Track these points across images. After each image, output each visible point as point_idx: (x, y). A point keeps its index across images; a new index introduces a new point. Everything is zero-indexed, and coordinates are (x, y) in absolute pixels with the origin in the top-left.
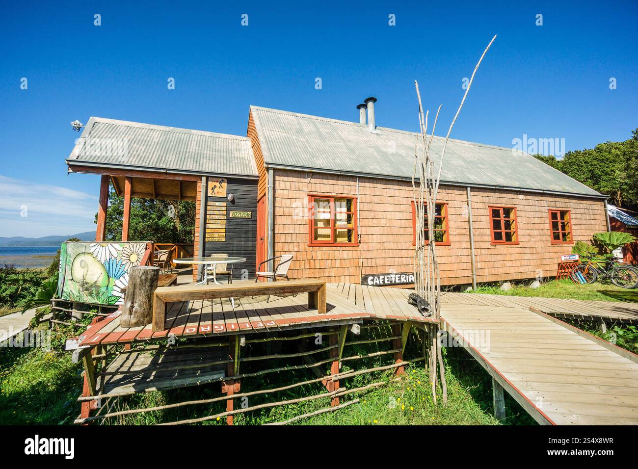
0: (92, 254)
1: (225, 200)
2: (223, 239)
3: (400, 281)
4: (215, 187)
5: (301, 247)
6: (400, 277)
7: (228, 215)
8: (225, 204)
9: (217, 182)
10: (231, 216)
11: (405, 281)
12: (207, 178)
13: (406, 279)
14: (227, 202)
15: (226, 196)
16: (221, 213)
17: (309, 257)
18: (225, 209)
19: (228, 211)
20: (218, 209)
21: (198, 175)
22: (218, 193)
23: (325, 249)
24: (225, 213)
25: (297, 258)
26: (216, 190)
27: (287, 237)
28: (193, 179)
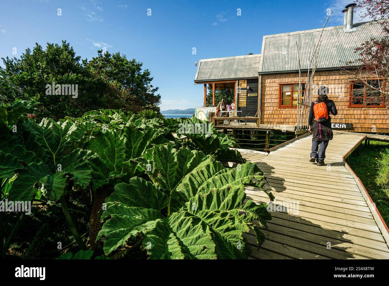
0: (202, 111)
1: (246, 89)
2: (245, 106)
3: (334, 127)
4: (242, 84)
5: (274, 109)
6: (335, 125)
7: (247, 95)
8: (246, 91)
9: (243, 81)
10: (248, 96)
11: (338, 127)
12: (239, 80)
13: (339, 126)
14: (247, 90)
15: (246, 87)
16: (245, 95)
17: (278, 113)
18: (246, 93)
19: (247, 94)
20: (243, 93)
21: (235, 80)
22: (243, 86)
23: (287, 109)
24: (246, 95)
25: (272, 113)
26: (242, 85)
27: (268, 104)
28: (233, 82)
